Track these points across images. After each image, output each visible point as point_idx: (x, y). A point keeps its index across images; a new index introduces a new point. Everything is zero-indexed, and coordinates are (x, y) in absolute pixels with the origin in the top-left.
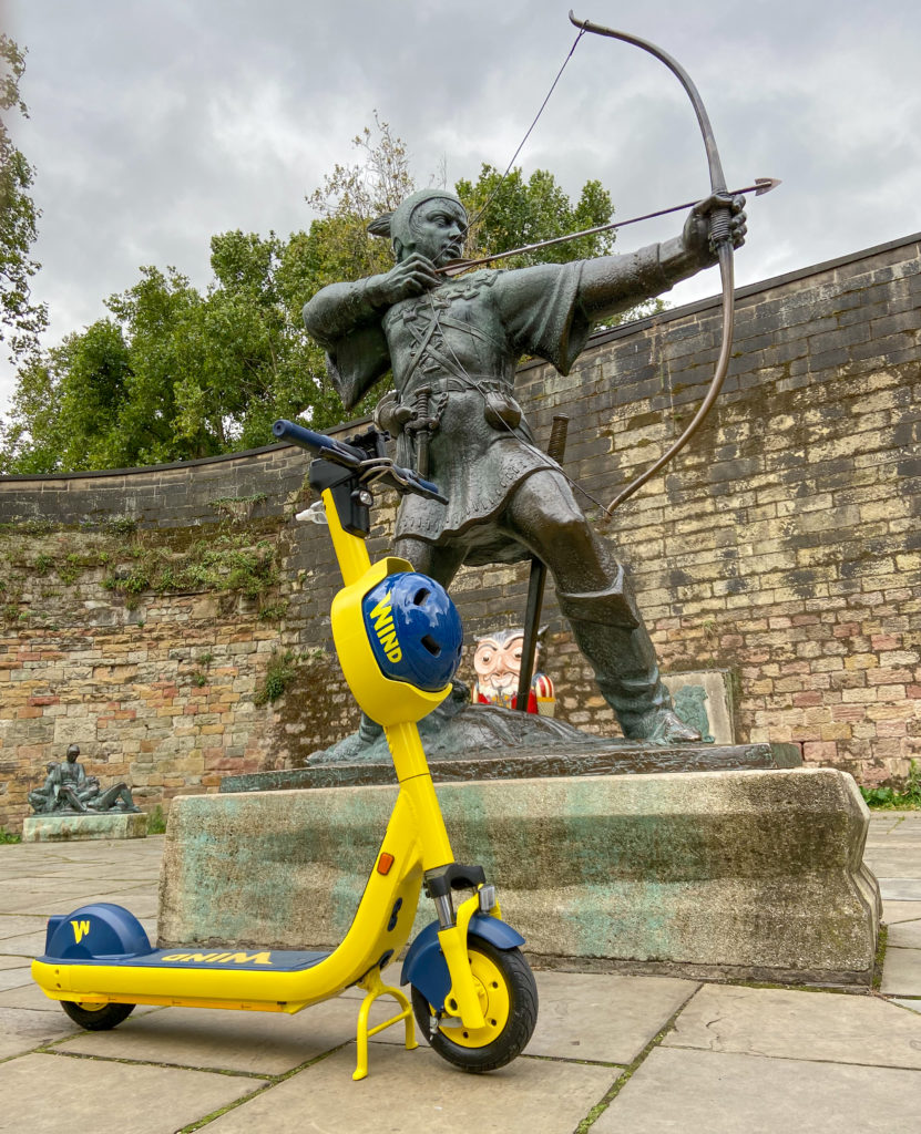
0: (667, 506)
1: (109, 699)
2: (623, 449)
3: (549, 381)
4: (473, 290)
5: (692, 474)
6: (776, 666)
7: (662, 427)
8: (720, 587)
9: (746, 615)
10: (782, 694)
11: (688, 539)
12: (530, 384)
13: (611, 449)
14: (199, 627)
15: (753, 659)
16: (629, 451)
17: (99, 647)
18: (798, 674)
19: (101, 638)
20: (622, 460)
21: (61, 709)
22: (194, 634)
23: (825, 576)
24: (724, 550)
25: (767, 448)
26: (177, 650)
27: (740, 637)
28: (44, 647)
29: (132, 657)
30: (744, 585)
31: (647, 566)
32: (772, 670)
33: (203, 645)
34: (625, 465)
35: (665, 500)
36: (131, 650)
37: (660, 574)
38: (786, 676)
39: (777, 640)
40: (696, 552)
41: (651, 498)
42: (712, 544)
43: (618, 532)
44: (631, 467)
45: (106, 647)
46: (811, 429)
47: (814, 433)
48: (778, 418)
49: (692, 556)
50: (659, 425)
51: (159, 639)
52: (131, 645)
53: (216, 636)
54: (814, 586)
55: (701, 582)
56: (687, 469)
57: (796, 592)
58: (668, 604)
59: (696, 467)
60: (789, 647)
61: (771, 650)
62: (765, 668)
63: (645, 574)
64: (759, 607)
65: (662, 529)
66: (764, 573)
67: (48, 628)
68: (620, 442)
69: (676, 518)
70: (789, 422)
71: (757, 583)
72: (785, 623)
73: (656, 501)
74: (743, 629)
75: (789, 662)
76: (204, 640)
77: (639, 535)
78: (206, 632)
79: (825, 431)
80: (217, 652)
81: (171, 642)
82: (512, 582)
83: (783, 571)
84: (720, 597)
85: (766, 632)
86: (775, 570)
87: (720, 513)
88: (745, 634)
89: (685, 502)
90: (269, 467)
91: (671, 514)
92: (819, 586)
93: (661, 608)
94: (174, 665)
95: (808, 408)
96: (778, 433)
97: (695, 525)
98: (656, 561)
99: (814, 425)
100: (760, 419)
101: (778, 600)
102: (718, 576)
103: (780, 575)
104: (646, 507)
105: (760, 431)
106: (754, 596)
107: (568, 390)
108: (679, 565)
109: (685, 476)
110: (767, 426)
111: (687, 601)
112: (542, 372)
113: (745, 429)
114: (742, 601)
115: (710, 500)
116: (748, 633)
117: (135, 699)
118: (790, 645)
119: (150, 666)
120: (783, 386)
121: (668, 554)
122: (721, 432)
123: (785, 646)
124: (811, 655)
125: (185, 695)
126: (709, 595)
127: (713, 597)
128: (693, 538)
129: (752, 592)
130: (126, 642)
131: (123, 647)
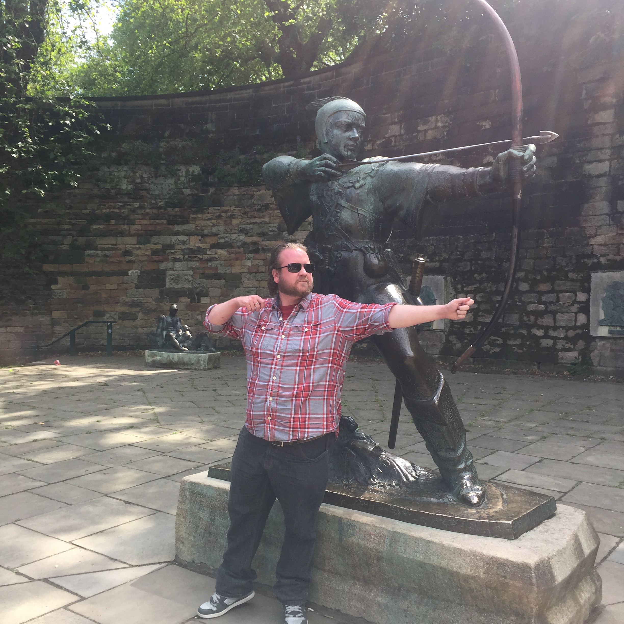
1: (200, 259)
4: (362, 182)
14: (259, 210)
16: (588, 85)
17: (193, 222)
19: (195, 216)
21: (170, 264)
22: (256, 216)
26: (244, 226)
28: (157, 221)
29: (214, 230)
31: (594, 182)
33: (261, 223)
35: (613, 128)
36: (214, 225)
37: (605, 189)
41: (602, 126)
45: (198, 223)
51: (232, 217)
52: (214, 221)
53: (270, 217)
58: (608, 215)
65: (610, 153)
67: (160, 208)
76: (262, 219)
78: (264, 214)
80: (270, 229)
81: (240, 220)
90: (309, 89)
91: (617, 140)
93: (602, 217)
94: (242, 237)
98: (601, 179)
117: (217, 259)
119: (227, 237)
125: (249, 259)
130: (210, 219)
131: (209, 223)
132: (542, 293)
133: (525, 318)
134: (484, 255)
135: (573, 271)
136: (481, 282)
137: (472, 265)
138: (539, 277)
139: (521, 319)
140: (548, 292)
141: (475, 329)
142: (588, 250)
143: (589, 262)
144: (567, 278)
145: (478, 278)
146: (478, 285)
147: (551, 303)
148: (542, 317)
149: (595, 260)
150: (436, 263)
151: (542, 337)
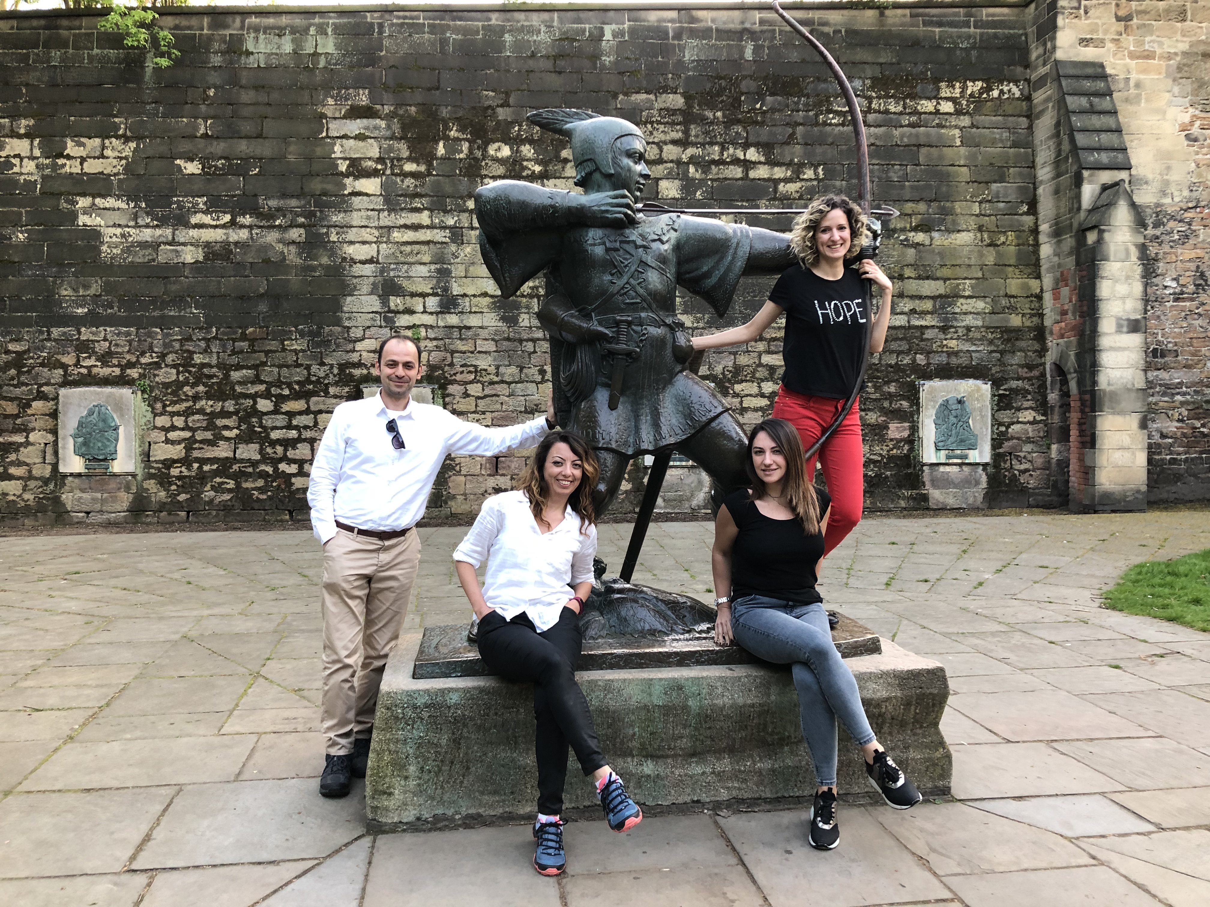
0: (383, 210)
2: (337, 137)
3: (252, 35)
4: (668, 235)
5: (409, 182)
6: (480, 385)
7: (383, 124)
8: (432, 303)
9: (456, 334)
10: (484, 413)
11: (403, 248)
12: (227, 32)
13: (324, 134)
15: (459, 377)
16: (344, 141)
18: (498, 396)
20: (336, 149)
23: (528, 307)
24: (438, 266)
25: (484, 172)
27: (449, 355)
30: (456, 305)
31: (358, 269)
32: (475, 389)
34: (338, 155)
35: (379, 203)
37: (372, 279)
38: (486, 396)
39: (483, 363)
40: (410, 264)
41: (365, 198)
42: (426, 258)
43: (329, 227)
44: (345, 159)
46: (525, 163)
47: (527, 168)
48: (496, 145)
49: (406, 267)
50: (378, 121)
54: (518, 315)
55: (413, 295)
56: (406, 175)
57: (501, 319)
58: (380, 313)
59: (414, 175)
60: (492, 369)
61: (476, 370)
62: (468, 387)
63: (356, 277)
64: (469, 328)
65: (377, 234)
66: (474, 296)
68: (336, 128)
69: (390, 224)
70: (506, 151)
71: (467, 304)
72: (490, 346)
73: (371, 202)
74: (452, 347)
75: (492, 383)
77: (352, 235)
79: (537, 169)
82: (197, 262)
83: (492, 296)
84: (431, 313)
85: (472, 352)
86: (485, 294)
87: (436, 228)
88: (453, 352)
89: (402, 209)
91: (386, 219)
92: (523, 316)
93: (371, 315)
95: (523, 142)
96: (496, 160)
97: (410, 235)
98: (367, 266)
99: (527, 160)
100: (479, 141)
101: (485, 324)
102: (431, 291)
103: (488, 300)
104: (360, 207)
105: (478, 154)
106: (464, 317)
107: (277, 54)
108: (392, 274)
109: (402, 181)
110: (485, 150)
111: (398, 312)
112: (243, 22)
113: (465, 146)
114: (453, 319)
115: (426, 213)
116: (457, 352)
118: (493, 367)
120: (503, 114)
121: (381, 261)
122: (441, 144)
123: (489, 369)
124: (511, 379)
126: (420, 308)
127: (424, 312)
128: (408, 249)
129: (462, 313)
132: (291, 415)
133: (269, 450)
134: (198, 359)
135: (336, 384)
136: (196, 398)
137: (178, 373)
138: (286, 392)
139: (261, 451)
140: (301, 413)
141: (189, 469)
142: (354, 357)
143: (357, 372)
144: (327, 393)
145: (190, 394)
146: (191, 403)
147: (306, 427)
148: (294, 448)
149: (365, 372)
150: (114, 369)
151: (295, 475)
